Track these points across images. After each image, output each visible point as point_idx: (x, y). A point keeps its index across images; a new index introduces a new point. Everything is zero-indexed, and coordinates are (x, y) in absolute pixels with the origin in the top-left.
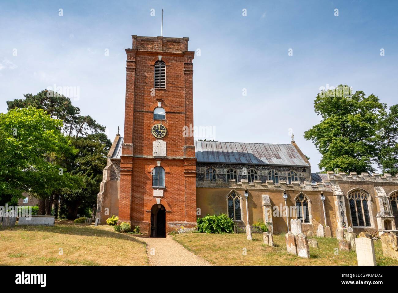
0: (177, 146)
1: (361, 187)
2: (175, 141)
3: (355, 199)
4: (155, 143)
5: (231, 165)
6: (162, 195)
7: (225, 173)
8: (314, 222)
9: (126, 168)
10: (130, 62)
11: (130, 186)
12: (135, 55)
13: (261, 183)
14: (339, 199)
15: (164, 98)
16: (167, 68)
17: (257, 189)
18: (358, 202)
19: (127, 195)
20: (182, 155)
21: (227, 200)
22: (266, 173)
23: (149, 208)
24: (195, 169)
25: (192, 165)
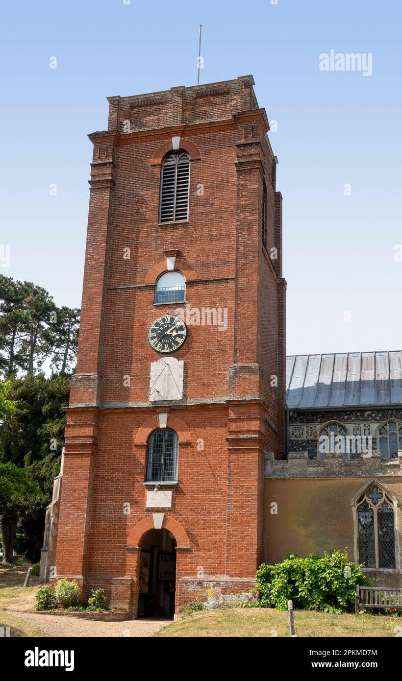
0: (214, 371)
2: (209, 356)
4: (156, 367)
6: (169, 505)
9: (78, 437)
10: (99, 165)
11: (85, 484)
12: (111, 147)
15: (183, 247)
16: (194, 165)
19: (79, 509)
20: (225, 393)
21: (354, 509)
23: (133, 540)
24: (258, 429)
25: (249, 419)
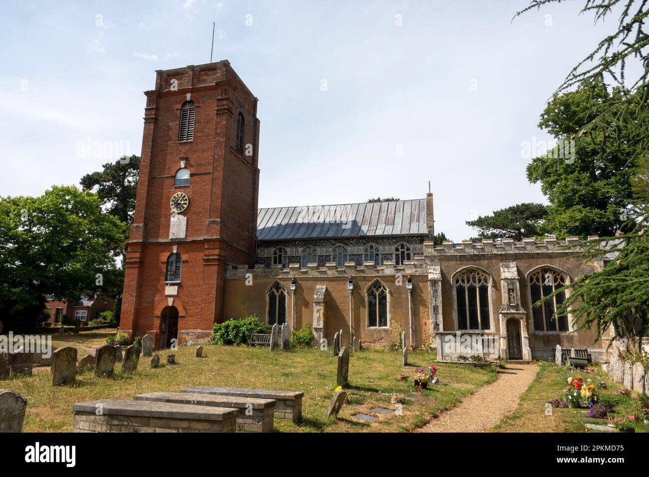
1: (478, 265)
2: (199, 214)
3: (466, 286)
4: (173, 220)
5: (308, 242)
6: (176, 294)
7: (299, 255)
8: (392, 325)
9: (133, 258)
10: (149, 109)
11: (135, 283)
12: (155, 99)
13: (317, 268)
14: (432, 287)
15: (190, 155)
16: (197, 109)
17: (311, 277)
18: (472, 290)
19: (132, 296)
20: (203, 234)
21: (267, 295)
22: (360, 249)
23: (158, 313)
24: (218, 254)
25: (214, 248)
